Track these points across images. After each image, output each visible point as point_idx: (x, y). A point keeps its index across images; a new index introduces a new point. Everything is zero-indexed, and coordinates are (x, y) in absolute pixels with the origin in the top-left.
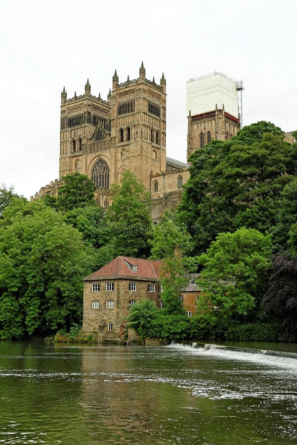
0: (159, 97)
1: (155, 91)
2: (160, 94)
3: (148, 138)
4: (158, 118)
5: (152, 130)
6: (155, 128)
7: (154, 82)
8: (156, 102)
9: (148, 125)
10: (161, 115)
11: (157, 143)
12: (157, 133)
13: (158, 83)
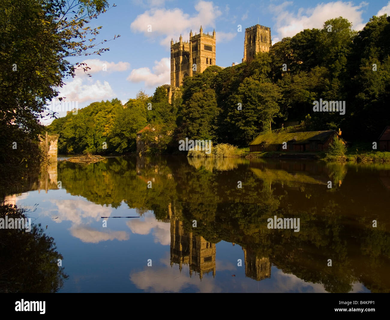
0: (212, 41)
1: (209, 39)
2: (212, 39)
3: (205, 62)
4: (211, 52)
5: (207, 59)
6: (209, 57)
7: (208, 35)
8: (209, 44)
9: (204, 56)
10: (213, 50)
11: (210, 64)
12: (211, 59)
13: (211, 34)
